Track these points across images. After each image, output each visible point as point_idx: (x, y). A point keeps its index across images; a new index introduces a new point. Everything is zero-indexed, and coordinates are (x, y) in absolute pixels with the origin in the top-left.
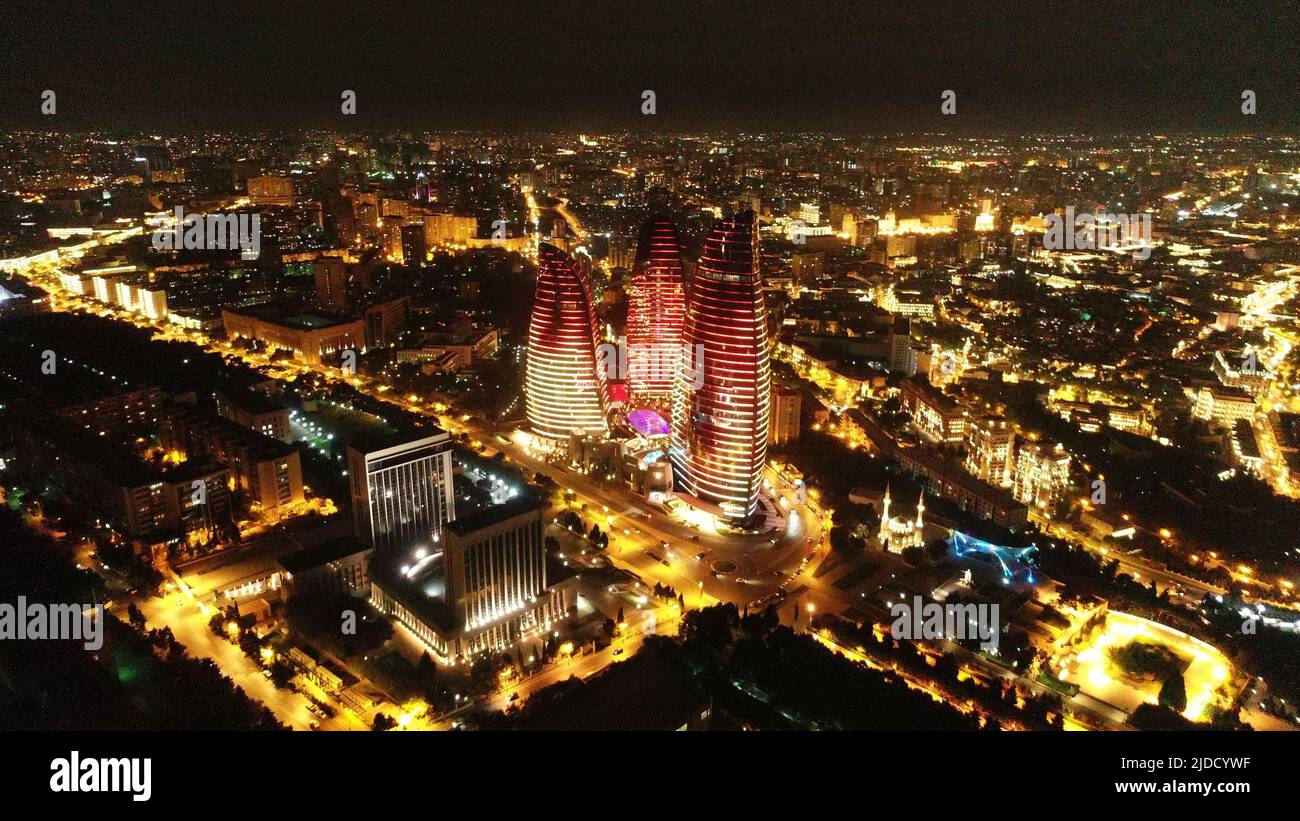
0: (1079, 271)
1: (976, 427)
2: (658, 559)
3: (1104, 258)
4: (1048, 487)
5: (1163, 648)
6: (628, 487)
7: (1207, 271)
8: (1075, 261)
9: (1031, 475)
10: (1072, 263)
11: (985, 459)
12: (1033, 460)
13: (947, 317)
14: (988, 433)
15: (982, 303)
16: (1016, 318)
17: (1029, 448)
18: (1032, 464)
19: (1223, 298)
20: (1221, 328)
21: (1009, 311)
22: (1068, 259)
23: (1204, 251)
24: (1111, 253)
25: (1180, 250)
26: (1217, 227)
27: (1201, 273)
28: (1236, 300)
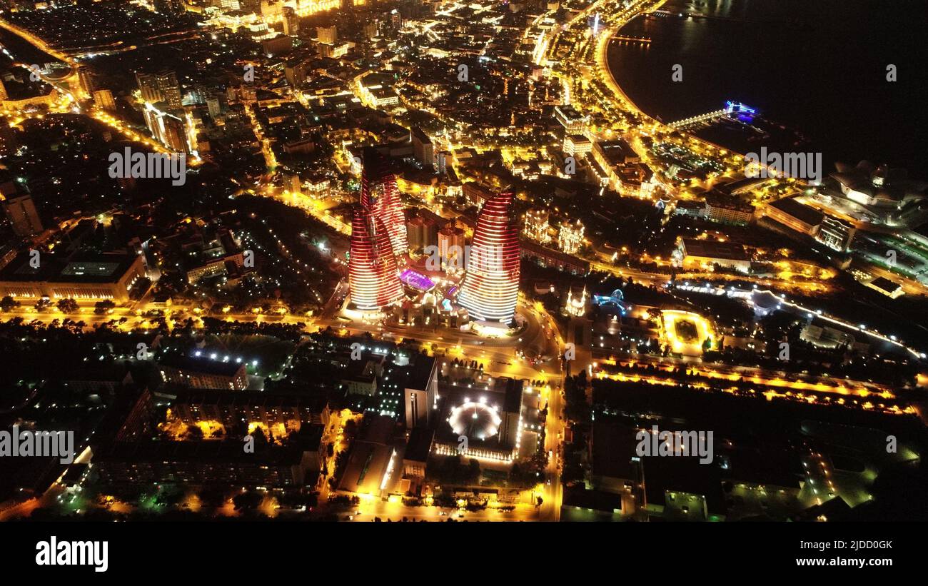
0: (439, 39)
1: (530, 216)
3: (444, 23)
4: (577, 242)
5: (684, 321)
6: (444, 326)
7: (501, 27)
10: (431, 31)
12: (569, 231)
13: (409, 104)
14: (539, 218)
15: (420, 88)
16: (446, 97)
18: (569, 233)
20: (536, 79)
21: (440, 93)
22: (427, 27)
23: (489, 8)
24: (445, 17)
25: (477, 8)
27: (499, 29)
28: (529, 53)
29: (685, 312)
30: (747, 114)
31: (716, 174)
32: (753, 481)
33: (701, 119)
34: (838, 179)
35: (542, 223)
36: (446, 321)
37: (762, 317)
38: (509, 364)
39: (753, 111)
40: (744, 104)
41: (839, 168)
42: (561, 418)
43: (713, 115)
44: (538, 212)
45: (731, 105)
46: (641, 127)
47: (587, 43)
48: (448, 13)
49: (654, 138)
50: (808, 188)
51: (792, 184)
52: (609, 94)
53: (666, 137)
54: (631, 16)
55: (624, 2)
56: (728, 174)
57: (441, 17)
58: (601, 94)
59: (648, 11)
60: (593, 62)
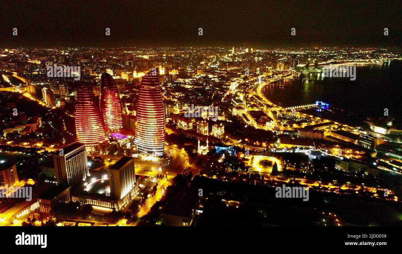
0: (191, 83)
1: (199, 123)
2: (148, 171)
3: (195, 80)
4: (221, 134)
5: (266, 160)
6: (124, 155)
7: (219, 81)
8: (189, 81)
9: (216, 132)
10: (188, 81)
11: (202, 131)
12: (216, 128)
13: (167, 98)
14: (202, 124)
15: (174, 94)
16: (184, 97)
17: (214, 125)
18: (216, 130)
19: (225, 87)
20: (228, 94)
21: (182, 95)
22: (187, 80)
23: (216, 76)
24: (196, 78)
25: (210, 76)
26: (215, 70)
27: (218, 81)
28: (228, 87)
30: (325, 106)
31: (307, 123)
33: (303, 107)
34: (369, 123)
35: (204, 126)
36: (125, 151)
37: (313, 160)
39: (328, 105)
40: (323, 102)
41: (368, 119)
43: (309, 106)
44: (202, 121)
45: (317, 103)
46: (273, 108)
47: (255, 86)
48: (198, 77)
49: (278, 112)
50: (354, 129)
51: (345, 127)
52: (260, 99)
53: (284, 111)
54: (277, 79)
55: (275, 76)
56: (313, 123)
57: (194, 78)
58: (257, 99)
59: (284, 78)
60: (256, 91)
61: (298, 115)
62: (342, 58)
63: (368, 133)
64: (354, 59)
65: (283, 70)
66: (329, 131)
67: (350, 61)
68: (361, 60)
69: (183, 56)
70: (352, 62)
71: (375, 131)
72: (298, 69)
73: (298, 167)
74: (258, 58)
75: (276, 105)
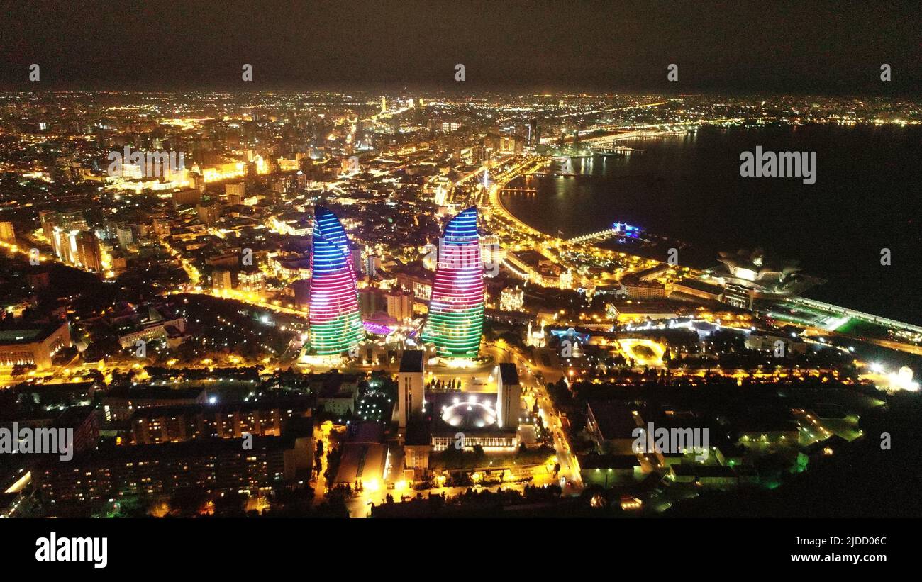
0: (345, 193)
3: (347, 183)
4: (518, 306)
5: (639, 345)
9: (510, 303)
10: (336, 188)
16: (361, 227)
18: (509, 298)
19: (426, 199)
20: (442, 215)
21: (356, 224)
22: (331, 186)
23: (386, 173)
24: (347, 179)
25: (376, 173)
26: (375, 157)
27: (400, 185)
28: (431, 199)
29: (637, 339)
30: (633, 232)
31: (622, 270)
32: (755, 432)
33: (596, 235)
34: (726, 263)
37: (707, 337)
38: (486, 384)
39: (637, 229)
40: (628, 224)
41: (723, 255)
42: (552, 415)
43: (606, 233)
45: (618, 227)
46: (545, 242)
47: (481, 193)
48: (350, 176)
49: (560, 249)
50: (702, 275)
51: (688, 272)
52: (511, 223)
53: (569, 248)
54: (514, 176)
55: (506, 168)
56: (632, 269)
57: (343, 179)
58: (503, 223)
59: (527, 173)
60: (490, 204)
61: (597, 253)
62: (610, 121)
63: (726, 280)
64: (634, 125)
65: (513, 153)
66: (667, 282)
67: (628, 127)
68: (647, 126)
69: (274, 120)
70: (632, 130)
71: (737, 275)
72: (543, 151)
73: (692, 350)
74: (450, 125)
75: (548, 236)
